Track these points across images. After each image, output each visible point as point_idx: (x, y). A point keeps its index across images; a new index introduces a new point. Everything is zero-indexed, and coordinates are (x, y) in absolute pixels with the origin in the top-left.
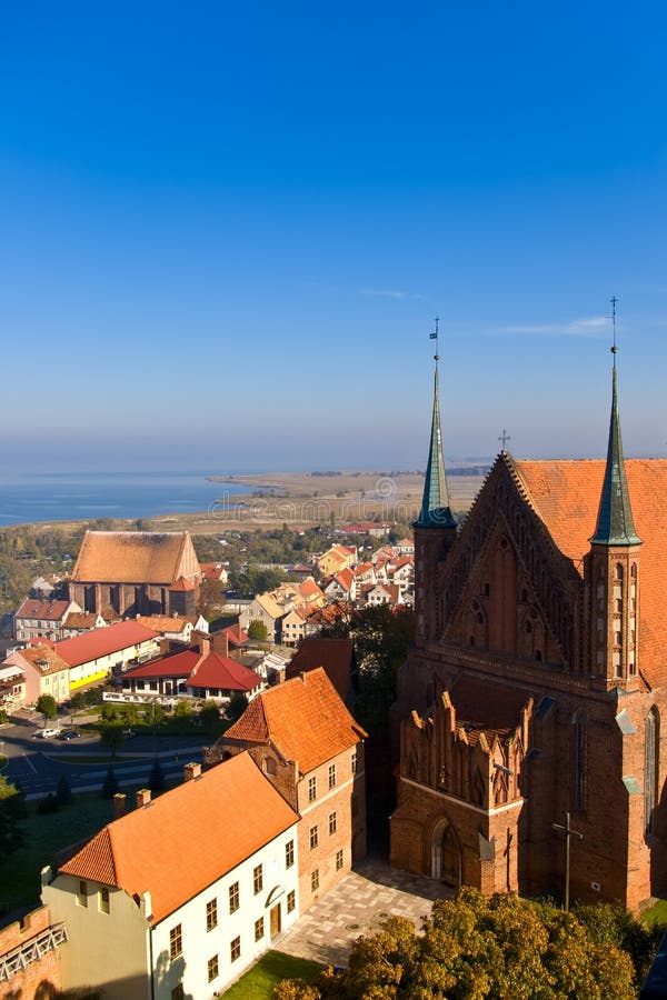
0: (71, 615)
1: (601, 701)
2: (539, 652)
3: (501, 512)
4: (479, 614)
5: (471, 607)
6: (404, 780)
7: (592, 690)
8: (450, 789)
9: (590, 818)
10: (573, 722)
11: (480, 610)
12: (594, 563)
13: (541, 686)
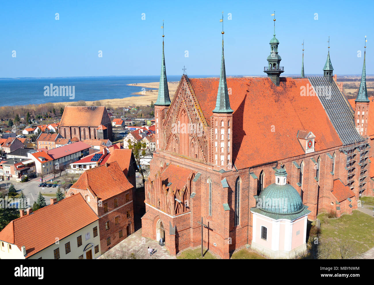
1: (216, 174)
2: (196, 155)
4: (177, 140)
5: (174, 137)
6: (147, 204)
7: (213, 170)
8: (161, 208)
9: (213, 219)
10: (208, 182)
13: (197, 168)
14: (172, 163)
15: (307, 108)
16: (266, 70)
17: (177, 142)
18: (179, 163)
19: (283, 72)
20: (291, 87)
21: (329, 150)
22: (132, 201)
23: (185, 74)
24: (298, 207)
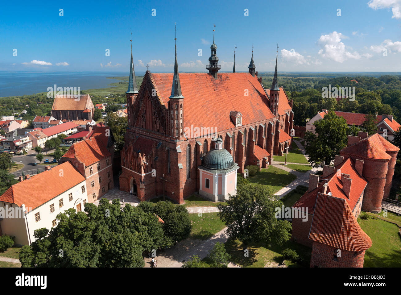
0: (51, 121)
1: (172, 143)
2: (158, 130)
3: (147, 89)
4: (144, 119)
5: (142, 117)
6: (123, 167)
7: (171, 140)
8: (133, 169)
9: (172, 175)
10: (167, 149)
11: (144, 118)
12: (170, 104)
13: (159, 139)
14: (141, 136)
15: (237, 95)
16: (208, 67)
17: (144, 121)
18: (146, 136)
19: (220, 69)
20: (226, 80)
21: (252, 124)
22: (111, 165)
23: (148, 70)
24: (231, 164)
